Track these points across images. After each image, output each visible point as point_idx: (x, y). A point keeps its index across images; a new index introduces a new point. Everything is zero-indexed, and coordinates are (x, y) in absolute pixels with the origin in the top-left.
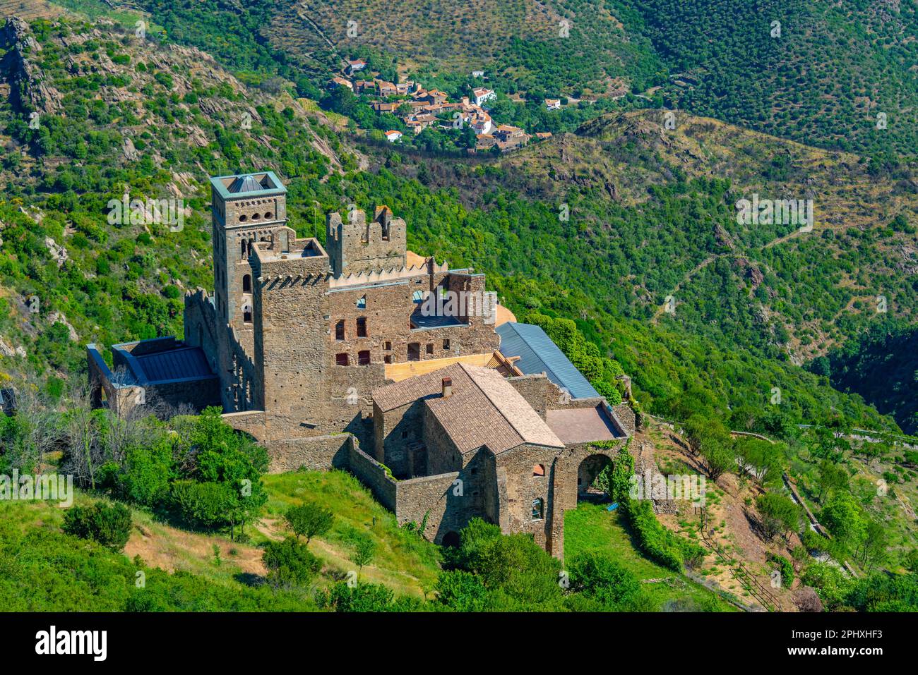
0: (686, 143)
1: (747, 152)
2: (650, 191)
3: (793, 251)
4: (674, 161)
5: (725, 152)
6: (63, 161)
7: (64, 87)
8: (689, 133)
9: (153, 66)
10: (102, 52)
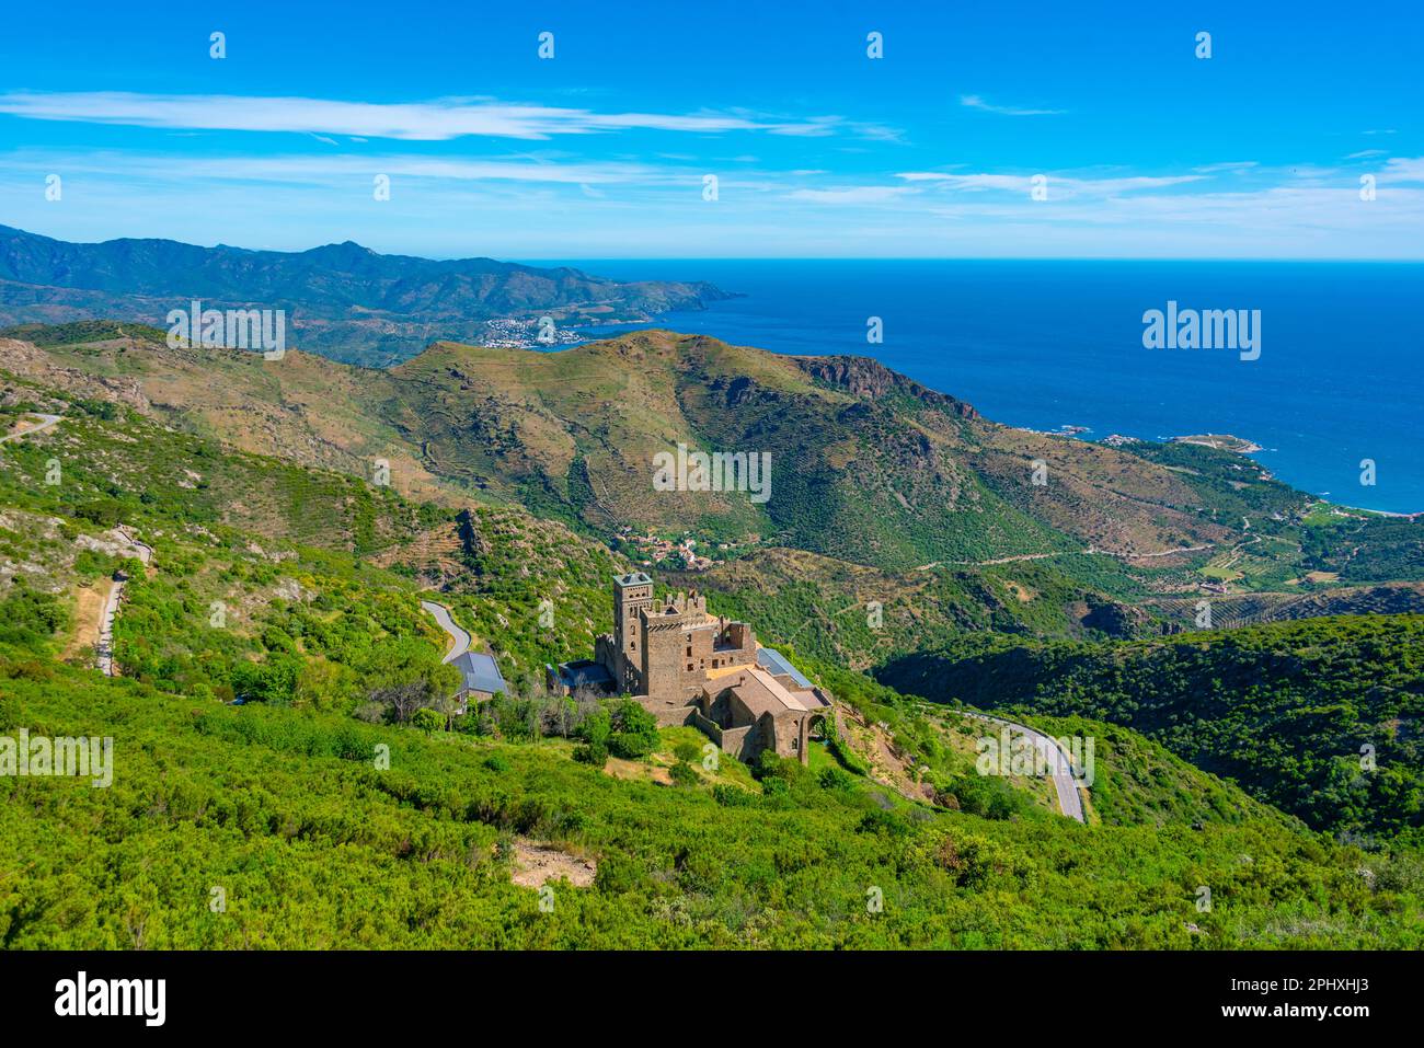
0: (796, 563)
1: (825, 568)
2: (779, 587)
4: (790, 573)
5: (814, 568)
6: (493, 577)
7: (493, 540)
8: (796, 559)
9: (536, 529)
10: (511, 523)
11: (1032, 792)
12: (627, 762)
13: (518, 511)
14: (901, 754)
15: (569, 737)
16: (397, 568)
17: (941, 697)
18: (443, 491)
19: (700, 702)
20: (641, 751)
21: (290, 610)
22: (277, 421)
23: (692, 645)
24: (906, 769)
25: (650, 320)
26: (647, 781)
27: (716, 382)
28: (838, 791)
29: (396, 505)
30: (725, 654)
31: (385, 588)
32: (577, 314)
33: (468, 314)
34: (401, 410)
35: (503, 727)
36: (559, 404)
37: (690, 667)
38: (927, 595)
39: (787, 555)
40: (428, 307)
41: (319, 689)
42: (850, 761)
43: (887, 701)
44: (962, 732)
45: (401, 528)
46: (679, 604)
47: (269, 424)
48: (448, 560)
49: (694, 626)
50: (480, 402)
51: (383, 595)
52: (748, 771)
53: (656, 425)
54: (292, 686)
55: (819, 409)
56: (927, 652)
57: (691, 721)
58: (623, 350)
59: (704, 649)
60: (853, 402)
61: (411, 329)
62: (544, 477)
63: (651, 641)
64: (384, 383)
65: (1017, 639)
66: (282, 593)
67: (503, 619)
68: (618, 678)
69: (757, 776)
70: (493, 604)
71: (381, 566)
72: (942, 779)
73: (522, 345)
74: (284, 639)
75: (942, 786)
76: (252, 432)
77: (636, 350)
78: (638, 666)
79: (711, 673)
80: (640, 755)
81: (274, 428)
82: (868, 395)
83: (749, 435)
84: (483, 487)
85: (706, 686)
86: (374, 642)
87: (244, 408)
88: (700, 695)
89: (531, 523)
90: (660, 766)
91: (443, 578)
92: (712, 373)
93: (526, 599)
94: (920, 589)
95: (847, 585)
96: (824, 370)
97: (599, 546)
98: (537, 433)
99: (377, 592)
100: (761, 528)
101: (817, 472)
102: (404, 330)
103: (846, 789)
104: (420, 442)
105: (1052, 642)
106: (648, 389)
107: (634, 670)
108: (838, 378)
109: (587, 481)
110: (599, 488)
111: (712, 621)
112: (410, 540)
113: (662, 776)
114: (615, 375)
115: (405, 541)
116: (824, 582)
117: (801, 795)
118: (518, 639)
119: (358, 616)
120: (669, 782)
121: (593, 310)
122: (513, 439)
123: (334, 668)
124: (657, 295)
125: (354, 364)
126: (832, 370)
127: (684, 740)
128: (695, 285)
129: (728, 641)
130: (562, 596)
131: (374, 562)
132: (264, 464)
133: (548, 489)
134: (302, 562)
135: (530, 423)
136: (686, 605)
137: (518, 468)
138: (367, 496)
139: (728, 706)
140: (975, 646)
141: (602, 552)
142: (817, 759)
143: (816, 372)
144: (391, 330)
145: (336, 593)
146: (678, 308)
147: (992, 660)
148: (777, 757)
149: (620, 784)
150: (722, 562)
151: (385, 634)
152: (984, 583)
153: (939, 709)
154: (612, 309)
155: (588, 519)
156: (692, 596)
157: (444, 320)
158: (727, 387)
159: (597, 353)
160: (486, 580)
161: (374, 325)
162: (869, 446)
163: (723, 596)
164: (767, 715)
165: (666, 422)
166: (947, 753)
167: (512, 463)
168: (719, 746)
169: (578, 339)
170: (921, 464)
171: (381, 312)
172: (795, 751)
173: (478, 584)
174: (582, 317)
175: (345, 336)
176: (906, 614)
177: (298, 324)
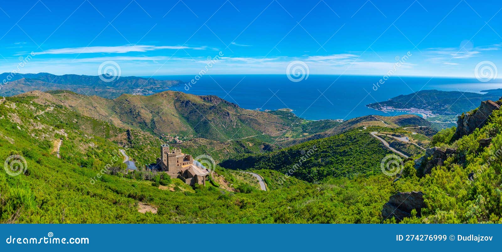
0: (201, 141)
1: (208, 142)
2: (198, 147)
3: (214, 152)
4: (200, 143)
5: (205, 142)
6: (134, 144)
7: (134, 136)
8: (201, 140)
9: (143, 134)
10: (138, 133)
11: (255, 186)
12: (164, 186)
13: (140, 130)
14: (227, 182)
15: (151, 180)
16: (114, 142)
17: (234, 168)
18: (124, 125)
19: (180, 173)
20: (167, 184)
21: (92, 149)
22: (91, 110)
23: (178, 160)
24: (228, 185)
25: (168, 88)
26: (168, 190)
27: (183, 101)
28: (213, 191)
29: (114, 128)
30: (186, 162)
31: (111, 146)
32: (153, 87)
33: (130, 88)
34: (116, 108)
35: (136, 177)
36: (148, 107)
37: (178, 165)
38: (230, 147)
39: (199, 139)
40: (121, 87)
41: (97, 166)
42: (215, 184)
43: (223, 171)
44: (239, 176)
45: (115, 133)
46: (175, 151)
47: (90, 110)
48: (125, 140)
49: (179, 156)
50: (132, 106)
51: (111, 147)
52: (192, 188)
53: (170, 111)
54: (92, 165)
55: (205, 107)
56: (231, 159)
57: (178, 177)
58: (162, 95)
59: (181, 161)
60: (212, 105)
61: (118, 91)
62: (145, 123)
63: (169, 159)
64: (112, 102)
65: (250, 154)
66: (91, 145)
67: (136, 154)
68: (162, 168)
69: (194, 189)
70: (134, 150)
71: (111, 141)
72: (236, 186)
73: (141, 94)
74: (91, 155)
75: (236, 188)
76: (87, 112)
77: (165, 95)
78: (166, 165)
79: (183, 166)
80: (167, 185)
81: (91, 111)
82: (216, 103)
83: (190, 113)
84: (132, 125)
85: (182, 169)
86: (109, 157)
87: (85, 107)
88: (181, 171)
89: (142, 133)
90: (171, 187)
91: (123, 144)
92: (182, 100)
93: (141, 149)
94: (229, 145)
95: (213, 146)
96: (206, 98)
97: (157, 138)
98: (144, 113)
99: (110, 146)
100: (193, 134)
101: (205, 121)
102: (117, 91)
103: (214, 190)
104: (119, 115)
105: (257, 154)
106: (168, 103)
107: (165, 166)
108: (209, 100)
109: (155, 124)
110: (157, 125)
111: (183, 155)
112: (117, 136)
113: (172, 189)
114: (161, 101)
115: (116, 136)
116: (208, 145)
117: (204, 193)
118: (139, 158)
119: (106, 151)
120: (174, 191)
121: (156, 87)
122: (139, 114)
123: (100, 162)
124: (169, 83)
125: (107, 98)
126: (208, 98)
127: (177, 181)
128: (178, 81)
129: (186, 159)
130: (149, 149)
131: (109, 140)
132: (88, 118)
133: (146, 125)
134: (95, 139)
135: (142, 111)
136: (177, 151)
137: (140, 121)
138: (108, 126)
139: (187, 174)
140: (241, 157)
141: (158, 139)
142: (208, 184)
143: (204, 99)
144: (114, 91)
145: (102, 146)
146: (174, 86)
147: (245, 159)
148: (198, 184)
149: (162, 191)
150: (185, 141)
151: (111, 156)
152: (242, 143)
153: (234, 171)
154: (160, 86)
155: (155, 132)
156: (178, 149)
157: (125, 89)
158: (185, 102)
159: (157, 96)
160: (133, 145)
161: (111, 90)
162: (216, 115)
163: (185, 149)
164: (196, 176)
165: (172, 110)
166: (237, 181)
167: (138, 120)
168: (185, 182)
169: (153, 93)
170: (228, 118)
171: (113, 88)
172: (202, 183)
173: (131, 146)
174: (154, 88)
175: (105, 92)
176: (226, 151)
177: (96, 90)
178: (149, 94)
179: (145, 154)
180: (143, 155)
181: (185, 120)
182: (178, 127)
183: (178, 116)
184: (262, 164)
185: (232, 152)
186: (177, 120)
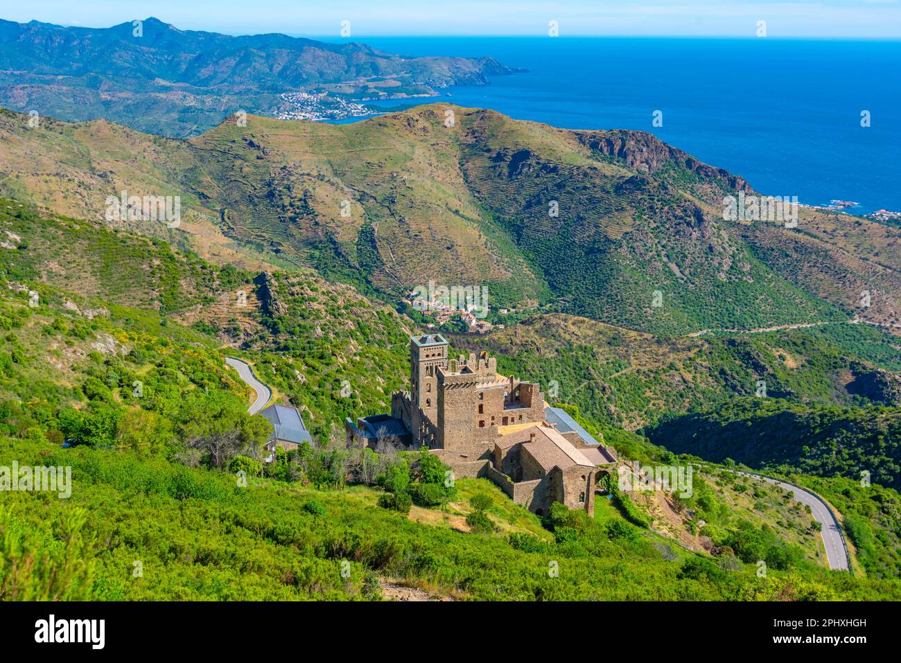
0: (573, 328)
1: (601, 333)
2: (557, 351)
3: (624, 378)
4: (568, 337)
5: (591, 333)
6: (288, 337)
7: (288, 302)
8: (574, 324)
9: (329, 292)
10: (305, 285)
11: (802, 547)
12: (426, 510)
13: (312, 275)
14: (680, 508)
15: (372, 485)
16: (200, 327)
17: (715, 457)
18: (241, 255)
19: (491, 456)
20: (439, 501)
21: (107, 363)
22: (87, 188)
23: (484, 402)
24: (685, 523)
25: (435, 94)
26: (445, 527)
27: (499, 154)
28: (623, 540)
29: (198, 267)
30: (514, 412)
31: (191, 344)
32: (366, 88)
33: (262, 87)
34: (201, 178)
35: (310, 474)
36: (348, 174)
37: (482, 424)
38: (698, 360)
39: (565, 320)
40: (225, 80)
41: (138, 436)
42: (633, 514)
43: (665, 460)
44: (735, 489)
45: (203, 289)
46: (472, 364)
47: (81, 190)
48: (247, 319)
49: (485, 385)
50: (275, 170)
51: (189, 351)
52: (538, 521)
53: (441, 195)
54: (114, 432)
55: (597, 181)
56: (698, 415)
57: (484, 473)
58: (410, 123)
59: (495, 407)
60: (630, 175)
61: (209, 101)
62: (334, 243)
63: (446, 398)
64: (185, 152)
65: (784, 404)
66: (99, 347)
67: (300, 375)
68: (413, 432)
69: (549, 525)
70: (291, 361)
71: (185, 324)
72: (719, 532)
73: (313, 117)
74: (103, 389)
75: (719, 539)
76: (65, 197)
77: (422, 123)
78: (434, 420)
79: (501, 429)
80: (438, 504)
81: (85, 193)
82: (645, 167)
83: (529, 205)
84: (277, 251)
85: (498, 441)
86: (183, 394)
87: (57, 174)
88: (492, 449)
89: (324, 286)
90: (457, 514)
91: (242, 336)
92: (495, 146)
93: (322, 357)
94: (691, 355)
95: (622, 350)
96: (603, 144)
97: (388, 309)
98: (328, 200)
99: (184, 347)
100: (540, 295)
101: (594, 242)
102: (203, 102)
103: (631, 539)
104: (218, 208)
105: (819, 407)
106: (434, 160)
107: (429, 425)
108: (616, 151)
109: (375, 247)
110: (385, 253)
111: (502, 381)
112: (212, 300)
113: (460, 524)
114: (403, 148)
115: (207, 301)
116: (599, 346)
117: (591, 545)
118: (314, 394)
119: (168, 370)
120: (467, 529)
121: (381, 84)
122: (306, 207)
123: (152, 416)
124: (442, 70)
125: (157, 133)
126: (610, 143)
127: (479, 492)
128: (479, 60)
129: (517, 399)
130: (355, 355)
131: (178, 320)
132: (78, 227)
133: (338, 254)
134: (113, 318)
135: (321, 192)
136: (477, 366)
137: (310, 234)
138: (171, 258)
139: (518, 461)
140: (744, 410)
141: (390, 314)
142: (603, 512)
143: (594, 146)
144: (191, 101)
145: (148, 348)
146: (462, 83)
147: (760, 423)
148: (565, 509)
150: (502, 326)
151: (192, 387)
152: (753, 349)
153: (714, 467)
154: (399, 84)
155: (375, 284)
156: (483, 357)
157: (240, 93)
158: (509, 159)
159: (385, 126)
160: (282, 338)
161: (176, 97)
162: (645, 217)
163: (511, 361)
164: (556, 470)
165: (450, 192)
166: (723, 509)
167: (304, 229)
168: (511, 497)
169: (367, 112)
170: (695, 235)
171: (181, 84)
172: (582, 504)
173: (275, 342)
174: (370, 91)
175: (149, 108)
176: (678, 378)
177: (104, 96)
178: (350, 117)
179: (339, 376)
180: (331, 380)
181: (507, 237)
182: (474, 264)
183: (475, 216)
184: (839, 452)
185: (705, 383)
186: (473, 232)
